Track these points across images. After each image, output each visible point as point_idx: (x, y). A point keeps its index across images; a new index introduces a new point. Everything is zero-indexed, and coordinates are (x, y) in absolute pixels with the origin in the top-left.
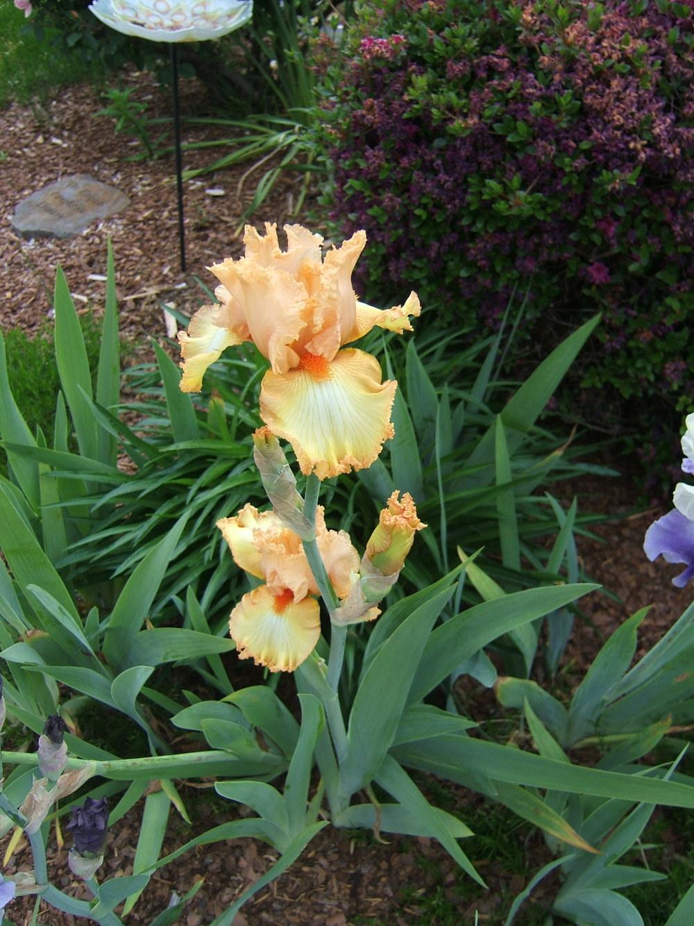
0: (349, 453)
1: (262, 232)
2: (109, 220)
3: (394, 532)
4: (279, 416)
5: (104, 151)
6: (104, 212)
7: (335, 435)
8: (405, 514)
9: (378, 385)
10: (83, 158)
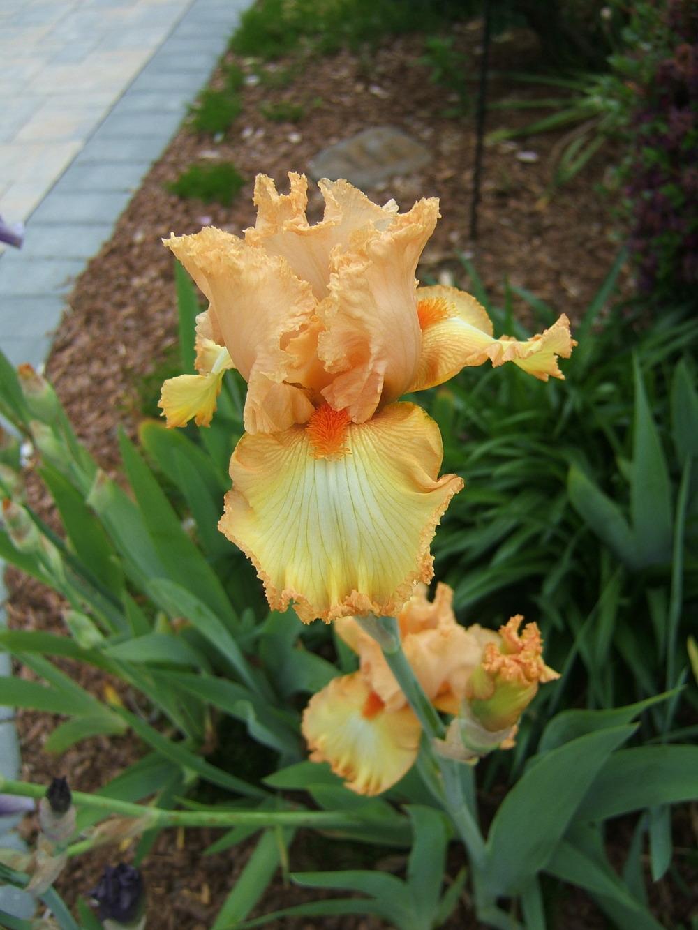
0: (363, 589)
1: (283, 186)
2: (407, 176)
3: (499, 680)
4: (252, 502)
5: (421, 104)
6: (403, 167)
7: (344, 552)
8: (521, 657)
9: (428, 480)
10: (397, 109)
